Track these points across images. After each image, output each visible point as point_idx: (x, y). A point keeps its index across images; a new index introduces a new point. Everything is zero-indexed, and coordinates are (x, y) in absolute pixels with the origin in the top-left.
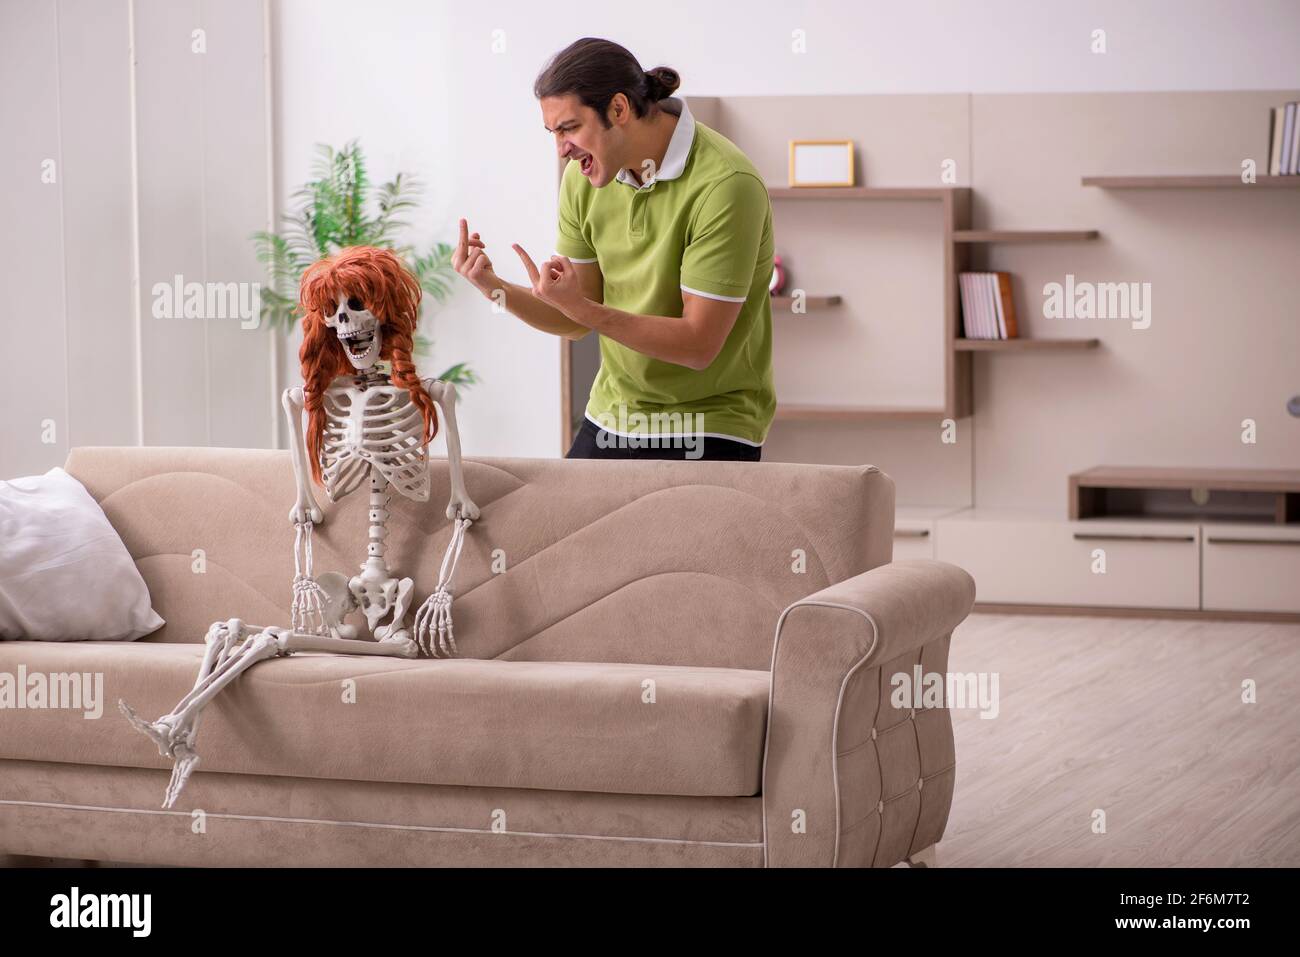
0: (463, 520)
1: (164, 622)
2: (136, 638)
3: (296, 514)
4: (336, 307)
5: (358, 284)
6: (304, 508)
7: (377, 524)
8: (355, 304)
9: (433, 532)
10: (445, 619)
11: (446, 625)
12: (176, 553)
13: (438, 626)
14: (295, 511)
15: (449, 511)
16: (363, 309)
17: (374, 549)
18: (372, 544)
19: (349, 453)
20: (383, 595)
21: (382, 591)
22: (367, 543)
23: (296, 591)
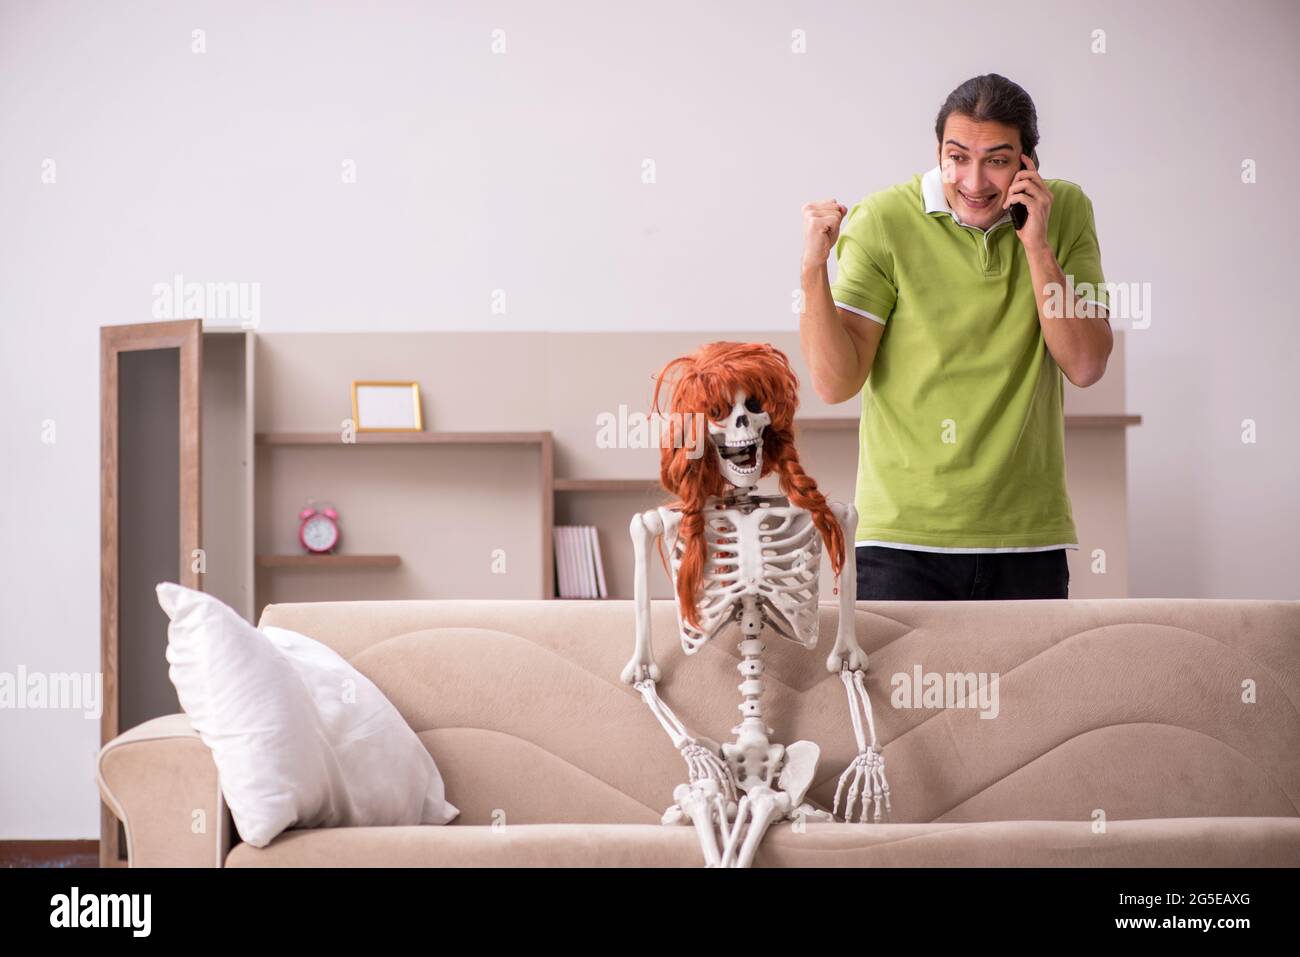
0: (853, 672)
1: (457, 812)
3: (634, 671)
4: (730, 409)
5: (759, 381)
6: (645, 662)
7: (754, 677)
8: (753, 405)
9: (808, 689)
10: (880, 785)
11: (883, 792)
13: (873, 794)
14: (631, 667)
15: (832, 662)
16: (762, 412)
17: (752, 708)
18: (749, 703)
19: (744, 587)
20: (766, 764)
21: (766, 759)
22: (742, 699)
23: (687, 758)
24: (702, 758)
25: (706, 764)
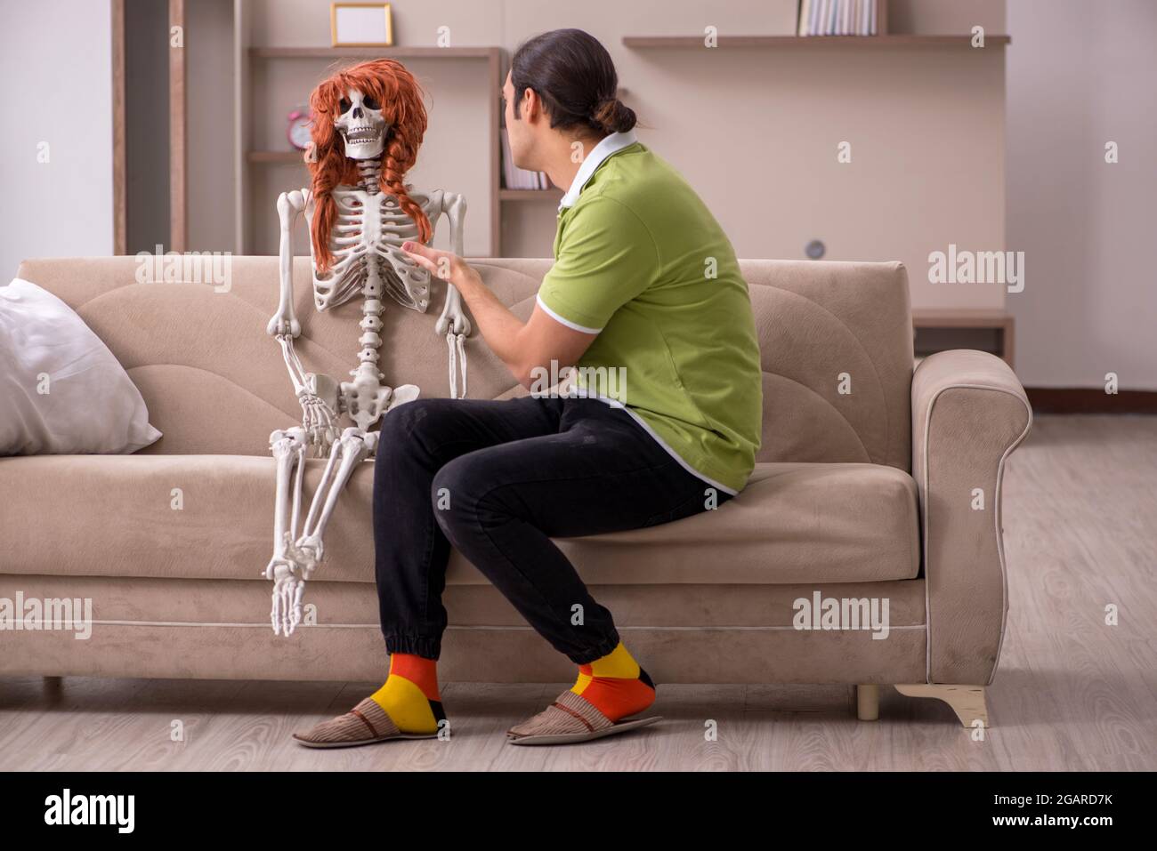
0: (456, 335)
1: (161, 434)
2: (133, 450)
3: (277, 322)
6: (286, 315)
7: (372, 330)
8: (369, 102)
12: (167, 363)
14: (275, 320)
15: (439, 325)
17: (368, 354)
18: (366, 350)
19: (364, 248)
20: (376, 401)
21: (375, 397)
22: (361, 349)
23: (303, 405)
24: (316, 406)
25: (318, 412)
